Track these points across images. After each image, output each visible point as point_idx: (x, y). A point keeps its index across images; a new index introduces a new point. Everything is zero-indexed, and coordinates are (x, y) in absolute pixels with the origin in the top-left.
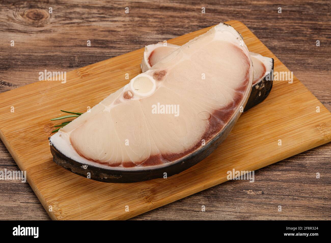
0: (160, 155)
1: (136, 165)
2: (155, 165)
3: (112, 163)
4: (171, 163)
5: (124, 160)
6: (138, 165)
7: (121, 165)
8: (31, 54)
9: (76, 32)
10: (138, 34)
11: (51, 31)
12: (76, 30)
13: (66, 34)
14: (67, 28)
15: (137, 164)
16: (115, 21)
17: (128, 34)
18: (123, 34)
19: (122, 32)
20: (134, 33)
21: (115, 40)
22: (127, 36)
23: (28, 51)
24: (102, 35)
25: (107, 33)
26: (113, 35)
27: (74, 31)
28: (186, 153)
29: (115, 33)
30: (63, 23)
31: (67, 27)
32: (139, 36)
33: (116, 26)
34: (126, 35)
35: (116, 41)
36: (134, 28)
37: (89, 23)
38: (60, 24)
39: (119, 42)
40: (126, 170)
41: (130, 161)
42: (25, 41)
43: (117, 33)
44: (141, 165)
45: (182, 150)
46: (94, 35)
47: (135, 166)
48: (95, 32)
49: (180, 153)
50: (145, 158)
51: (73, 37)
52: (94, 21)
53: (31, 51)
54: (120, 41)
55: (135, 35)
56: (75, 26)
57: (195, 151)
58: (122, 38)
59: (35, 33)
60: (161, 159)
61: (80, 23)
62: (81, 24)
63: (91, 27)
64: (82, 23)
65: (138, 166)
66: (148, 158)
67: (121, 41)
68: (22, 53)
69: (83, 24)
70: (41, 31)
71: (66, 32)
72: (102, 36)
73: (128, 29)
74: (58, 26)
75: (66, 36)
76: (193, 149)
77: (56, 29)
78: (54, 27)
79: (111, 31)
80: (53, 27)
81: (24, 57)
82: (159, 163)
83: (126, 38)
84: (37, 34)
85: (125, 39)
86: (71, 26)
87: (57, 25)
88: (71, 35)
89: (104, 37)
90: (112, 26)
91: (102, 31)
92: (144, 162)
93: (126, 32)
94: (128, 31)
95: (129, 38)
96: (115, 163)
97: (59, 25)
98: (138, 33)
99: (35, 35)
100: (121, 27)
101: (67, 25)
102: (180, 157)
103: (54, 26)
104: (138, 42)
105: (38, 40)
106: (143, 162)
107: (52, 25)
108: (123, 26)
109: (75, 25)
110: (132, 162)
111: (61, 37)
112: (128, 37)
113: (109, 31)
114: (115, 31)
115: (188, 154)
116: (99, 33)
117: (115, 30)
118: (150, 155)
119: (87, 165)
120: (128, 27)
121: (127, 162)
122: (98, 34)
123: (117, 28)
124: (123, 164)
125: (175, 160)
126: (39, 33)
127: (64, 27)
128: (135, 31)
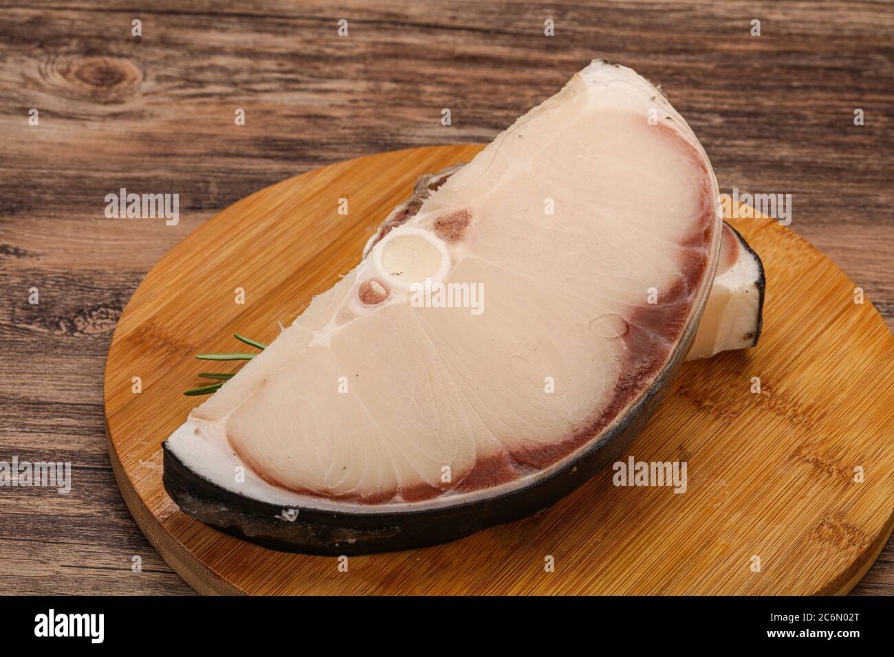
0: (506, 453)
1: (442, 493)
2: (496, 485)
3: (370, 494)
4: (541, 472)
5: (402, 480)
6: (446, 491)
7: (398, 498)
8: (84, 173)
9: (214, 119)
10: (389, 125)
11: (145, 114)
12: (213, 113)
13: (187, 122)
14: (190, 108)
15: (443, 490)
16: (327, 91)
17: (362, 124)
18: (349, 125)
19: (345, 120)
20: (378, 122)
21: (324, 141)
22: (360, 131)
23: (76, 166)
24: (288, 126)
25: (302, 122)
26: (320, 127)
27: (209, 116)
28: (580, 439)
29: (327, 122)
30: (178, 96)
31: (191, 104)
32: (393, 131)
33: (328, 103)
34: (358, 128)
35: (328, 144)
36: (380, 110)
37: (250, 96)
38: (171, 96)
39: (335, 146)
40: (414, 510)
41: (421, 482)
42: (69, 141)
43: (332, 122)
44: (456, 488)
45: (566, 432)
46: (265, 127)
47: (439, 495)
48: (268, 118)
49: (561, 441)
50: (462, 467)
51: (205, 131)
52: (266, 91)
53: (84, 167)
54: (338, 144)
55: (383, 127)
56: (211, 103)
57: (605, 430)
58: (345, 135)
59: (96, 118)
60: (510, 464)
61: (227, 95)
62: (229, 99)
63: (257, 107)
64: (234, 94)
65: (448, 492)
66: (472, 468)
67: (343, 142)
68: (58, 171)
69: (235, 99)
70: (115, 116)
71: (186, 117)
72: (289, 130)
73: (363, 112)
74: (163, 103)
75: (184, 128)
76: (598, 425)
77: (157, 109)
78: (154, 104)
79: (313, 118)
80: (149, 104)
81: (63, 181)
82: (509, 477)
83: (356, 134)
84: (104, 121)
85: (353, 137)
86: (200, 104)
87: (161, 100)
88: (201, 125)
89: (292, 132)
90: (316, 104)
91: (289, 116)
92: (462, 480)
93: (357, 120)
94: (363, 117)
95: (364, 136)
96: (379, 493)
97: (167, 100)
98: (391, 121)
99: (97, 125)
100: (342, 107)
101: (189, 100)
102: (565, 453)
103: (152, 101)
104: (390, 145)
105: (106, 137)
106: (459, 480)
107: (146, 100)
108: (347, 103)
109: (213, 99)
110: (426, 483)
111: (171, 131)
112: (363, 133)
113: (308, 117)
114: (325, 117)
115: (586, 442)
116: (280, 122)
117: (326, 113)
118: (475, 457)
119: (295, 508)
120: (363, 108)
121: (414, 485)
122: (278, 125)
123: (332, 109)
124: (403, 493)
125: (552, 464)
126: (109, 119)
127: (179, 105)
128: (383, 117)
